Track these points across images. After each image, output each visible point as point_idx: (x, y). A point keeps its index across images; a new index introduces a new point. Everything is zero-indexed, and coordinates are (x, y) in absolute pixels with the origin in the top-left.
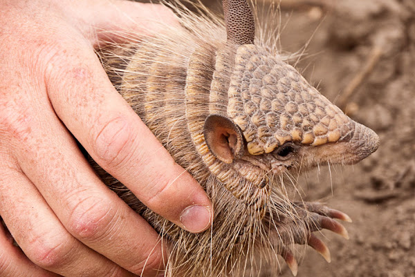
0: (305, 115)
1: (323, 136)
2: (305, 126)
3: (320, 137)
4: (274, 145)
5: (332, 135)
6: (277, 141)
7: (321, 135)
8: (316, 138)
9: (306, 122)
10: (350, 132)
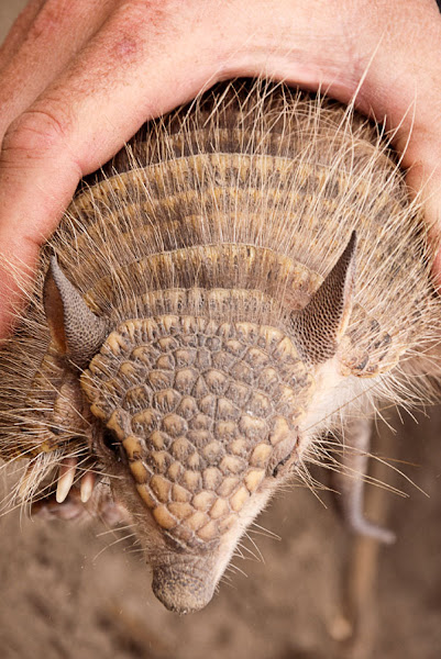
0: (171, 451)
1: (154, 497)
2: (152, 458)
3: (151, 492)
4: (103, 414)
5: (163, 512)
6: (109, 415)
7: (154, 493)
8: (147, 486)
9: (160, 457)
10: (184, 546)
